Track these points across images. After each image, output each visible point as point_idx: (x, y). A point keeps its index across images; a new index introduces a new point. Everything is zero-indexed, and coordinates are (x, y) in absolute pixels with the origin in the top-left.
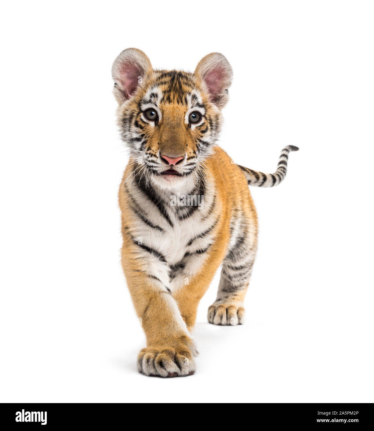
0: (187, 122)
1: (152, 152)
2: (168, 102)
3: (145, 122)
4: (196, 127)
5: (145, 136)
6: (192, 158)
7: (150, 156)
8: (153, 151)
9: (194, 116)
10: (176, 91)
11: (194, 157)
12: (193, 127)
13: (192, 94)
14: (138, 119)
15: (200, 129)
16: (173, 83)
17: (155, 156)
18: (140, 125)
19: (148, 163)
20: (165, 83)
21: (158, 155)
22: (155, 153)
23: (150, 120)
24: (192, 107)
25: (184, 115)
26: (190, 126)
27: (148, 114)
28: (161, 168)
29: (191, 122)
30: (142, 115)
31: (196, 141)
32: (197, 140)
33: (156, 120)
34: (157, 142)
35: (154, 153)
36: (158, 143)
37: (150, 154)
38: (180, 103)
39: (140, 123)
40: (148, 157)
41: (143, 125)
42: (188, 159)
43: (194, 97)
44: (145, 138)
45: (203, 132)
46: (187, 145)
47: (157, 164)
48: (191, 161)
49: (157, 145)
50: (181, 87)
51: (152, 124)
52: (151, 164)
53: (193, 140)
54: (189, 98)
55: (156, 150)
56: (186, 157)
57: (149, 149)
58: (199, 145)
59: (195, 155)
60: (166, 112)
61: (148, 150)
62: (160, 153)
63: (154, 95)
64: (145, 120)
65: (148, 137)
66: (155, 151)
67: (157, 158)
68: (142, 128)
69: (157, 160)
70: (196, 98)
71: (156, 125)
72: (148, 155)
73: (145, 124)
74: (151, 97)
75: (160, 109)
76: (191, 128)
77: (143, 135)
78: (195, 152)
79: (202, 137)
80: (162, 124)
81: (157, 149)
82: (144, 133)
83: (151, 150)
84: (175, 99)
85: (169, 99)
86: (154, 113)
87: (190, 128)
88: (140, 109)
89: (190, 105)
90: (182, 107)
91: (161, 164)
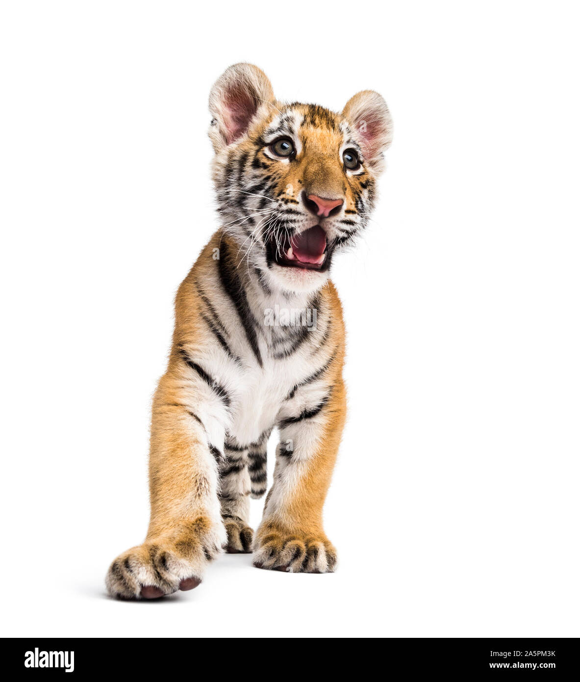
5: (271, 179)
7: (283, 203)
17: (293, 201)
18: (264, 164)
19: (280, 215)
21: (299, 198)
27: (277, 147)
28: (300, 224)
34: (297, 180)
36: (299, 181)
37: (283, 200)
40: (280, 205)
41: (268, 163)
49: (297, 185)
52: (285, 216)
57: (281, 193)
61: (279, 195)
65: (280, 178)
68: (265, 167)
69: (296, 208)
72: (280, 202)
77: (268, 178)
82: (271, 174)
91: (303, 215)
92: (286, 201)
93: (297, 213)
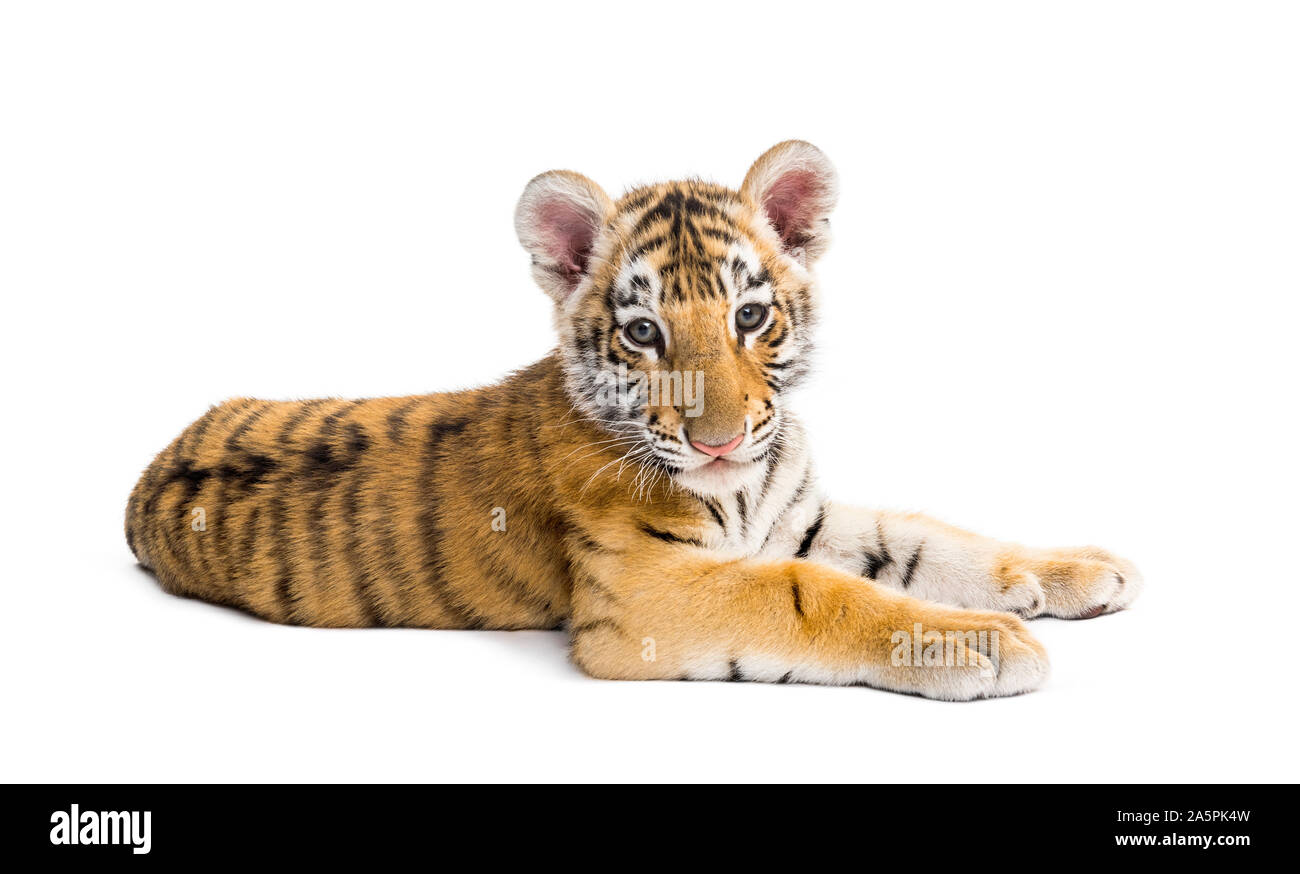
0: (734, 335)
1: (662, 431)
2: (677, 302)
3: (634, 352)
4: (758, 338)
6: (765, 422)
8: (665, 427)
9: (748, 311)
10: (689, 260)
11: (769, 418)
12: (751, 339)
13: (731, 258)
14: (615, 346)
15: (765, 341)
16: (678, 237)
20: (659, 242)
23: (644, 344)
24: (739, 295)
25: (722, 321)
26: (744, 338)
29: (742, 329)
31: (766, 375)
32: (766, 370)
33: (657, 342)
35: (668, 432)
38: (707, 294)
39: (622, 355)
42: (756, 429)
43: (738, 265)
45: (776, 343)
46: (746, 399)
47: (683, 456)
48: (764, 430)
50: (699, 246)
51: (651, 354)
53: (755, 376)
54: (726, 273)
55: (672, 425)
56: (750, 427)
58: (775, 378)
59: (770, 412)
60: (680, 326)
62: (687, 434)
63: (640, 282)
64: (632, 347)
66: (670, 427)
67: (680, 443)
70: (743, 265)
71: (660, 357)
73: (635, 357)
74: (633, 285)
75: (663, 319)
76: (746, 343)
78: (769, 405)
79: (775, 355)
80: (675, 355)
81: (674, 421)
83: (659, 424)
84: (694, 287)
85: (677, 289)
86: (647, 325)
87: (743, 345)
88: (614, 319)
89: (732, 291)
90: (714, 306)
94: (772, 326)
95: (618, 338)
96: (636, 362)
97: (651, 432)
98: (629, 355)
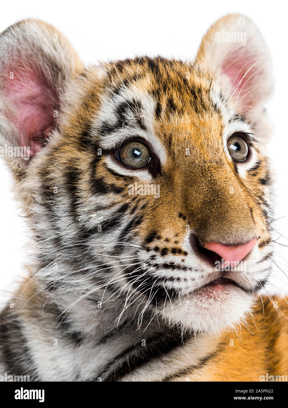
2: (174, 114)
3: (122, 176)
4: (248, 171)
7: (158, 254)
8: (167, 240)
12: (242, 170)
14: (101, 172)
17: (176, 251)
18: (113, 186)
19: (152, 269)
21: (186, 246)
22: (176, 242)
23: (134, 168)
25: (221, 138)
26: (236, 168)
29: (234, 159)
30: (108, 161)
33: (151, 164)
35: (170, 245)
36: (181, 216)
37: (156, 249)
38: (204, 112)
39: (110, 180)
40: (153, 258)
41: (120, 183)
42: (261, 246)
44: (132, 212)
45: (262, 182)
49: (178, 221)
51: (144, 176)
55: (176, 235)
57: (152, 236)
61: (149, 241)
63: (131, 105)
64: (121, 171)
66: (174, 239)
67: (186, 254)
68: (118, 190)
69: (183, 261)
71: (154, 176)
72: (152, 253)
73: (125, 180)
74: (122, 111)
76: (239, 172)
77: (124, 208)
79: (263, 194)
80: (174, 167)
81: (179, 230)
82: (127, 202)
83: (159, 238)
85: (172, 107)
88: (96, 150)
90: (211, 121)
91: (196, 270)
92: (164, 252)
93: (185, 269)
94: (259, 163)
95: (105, 164)
96: (126, 185)
97: (148, 250)
98: (118, 179)
